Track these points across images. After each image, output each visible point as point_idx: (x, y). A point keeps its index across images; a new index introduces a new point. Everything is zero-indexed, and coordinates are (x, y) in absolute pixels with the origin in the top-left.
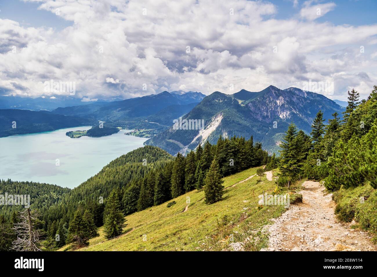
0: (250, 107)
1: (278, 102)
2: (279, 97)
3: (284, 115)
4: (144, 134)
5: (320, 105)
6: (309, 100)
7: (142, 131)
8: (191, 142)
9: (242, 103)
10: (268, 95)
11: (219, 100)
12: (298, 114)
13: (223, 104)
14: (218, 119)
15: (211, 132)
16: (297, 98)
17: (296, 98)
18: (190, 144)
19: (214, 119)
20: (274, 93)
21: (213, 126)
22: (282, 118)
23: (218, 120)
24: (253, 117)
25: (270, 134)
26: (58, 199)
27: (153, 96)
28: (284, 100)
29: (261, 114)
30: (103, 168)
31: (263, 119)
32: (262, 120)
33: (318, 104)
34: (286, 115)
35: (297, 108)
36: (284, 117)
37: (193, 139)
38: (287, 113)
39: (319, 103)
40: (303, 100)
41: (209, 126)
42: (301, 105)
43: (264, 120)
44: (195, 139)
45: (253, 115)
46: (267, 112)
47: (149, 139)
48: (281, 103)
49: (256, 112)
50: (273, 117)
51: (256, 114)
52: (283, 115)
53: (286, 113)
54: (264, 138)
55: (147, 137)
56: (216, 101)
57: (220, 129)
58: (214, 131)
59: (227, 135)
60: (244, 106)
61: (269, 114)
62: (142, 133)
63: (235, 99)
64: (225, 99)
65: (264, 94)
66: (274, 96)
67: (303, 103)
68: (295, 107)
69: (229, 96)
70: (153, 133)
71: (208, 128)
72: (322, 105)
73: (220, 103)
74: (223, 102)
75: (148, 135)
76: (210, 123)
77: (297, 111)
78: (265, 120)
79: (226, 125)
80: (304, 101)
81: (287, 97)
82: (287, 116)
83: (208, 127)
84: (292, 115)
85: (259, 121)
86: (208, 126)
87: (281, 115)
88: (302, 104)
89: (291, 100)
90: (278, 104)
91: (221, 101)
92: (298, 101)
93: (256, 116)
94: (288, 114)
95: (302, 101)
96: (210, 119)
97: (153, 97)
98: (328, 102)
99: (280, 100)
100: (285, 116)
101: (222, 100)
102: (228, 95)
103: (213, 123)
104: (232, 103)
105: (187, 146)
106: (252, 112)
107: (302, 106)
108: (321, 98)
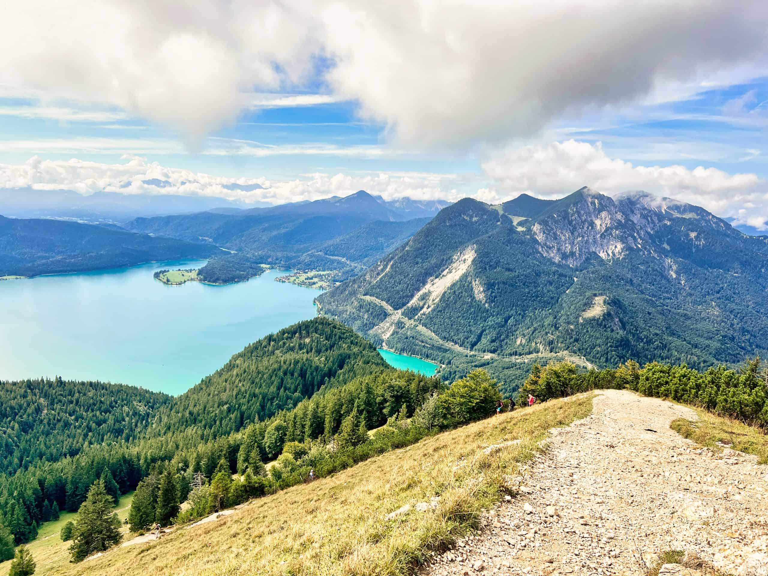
0: (535, 233)
1: (598, 222)
2: (600, 211)
3: (610, 252)
4: (315, 280)
5: (692, 231)
6: (670, 220)
7: (311, 274)
8: (408, 302)
9: (520, 224)
10: (576, 209)
11: (471, 217)
12: (641, 250)
13: (479, 225)
14: (466, 257)
15: (449, 285)
16: (642, 214)
17: (639, 216)
18: (405, 308)
19: (456, 258)
20: (591, 203)
21: (454, 271)
22: (604, 258)
23: (465, 260)
24: (542, 255)
25: (573, 292)
26: (148, 415)
27: (337, 199)
28: (610, 219)
29: (559, 250)
30: (231, 358)
31: (562, 259)
32: (560, 262)
33: (689, 230)
34: (613, 252)
35: (640, 237)
36: (608, 255)
37: (412, 296)
38: (616, 247)
39: (690, 226)
40: (655, 219)
41: (447, 270)
42: (649, 230)
43: (564, 262)
44: (417, 297)
45: (540, 250)
46: (572, 244)
47: (324, 291)
48: (604, 226)
49: (548, 243)
50: (585, 255)
51: (547, 247)
52: (606, 252)
53: (613, 248)
54: (560, 299)
55: (321, 287)
56: (465, 217)
57: (469, 279)
58: (457, 282)
59: (482, 292)
60: (522, 231)
61: (576, 249)
62: (312, 279)
63: (506, 214)
64: (482, 215)
65: (568, 206)
66: (589, 210)
67: (654, 226)
68: (635, 235)
69: (494, 208)
70: (333, 279)
71: (443, 276)
72: (696, 231)
73: (472, 222)
74: (478, 221)
75: (324, 284)
76: (450, 264)
77: (639, 244)
78: (566, 261)
79: (480, 270)
80: (657, 222)
81: (619, 213)
82: (617, 254)
83: (445, 273)
84: (627, 253)
85: (554, 263)
86: (444, 270)
87: (603, 252)
88: (653, 229)
89: (628, 220)
90: (599, 227)
91: (474, 219)
92: (644, 221)
93: (548, 252)
94: (617, 250)
95: (653, 222)
96: (450, 257)
97: (336, 202)
98: (714, 223)
99: (602, 219)
100: (611, 254)
101: (476, 217)
102: (491, 205)
103: (454, 265)
104: (499, 223)
105: (400, 311)
106: (539, 244)
107: (652, 233)
108: (698, 215)
